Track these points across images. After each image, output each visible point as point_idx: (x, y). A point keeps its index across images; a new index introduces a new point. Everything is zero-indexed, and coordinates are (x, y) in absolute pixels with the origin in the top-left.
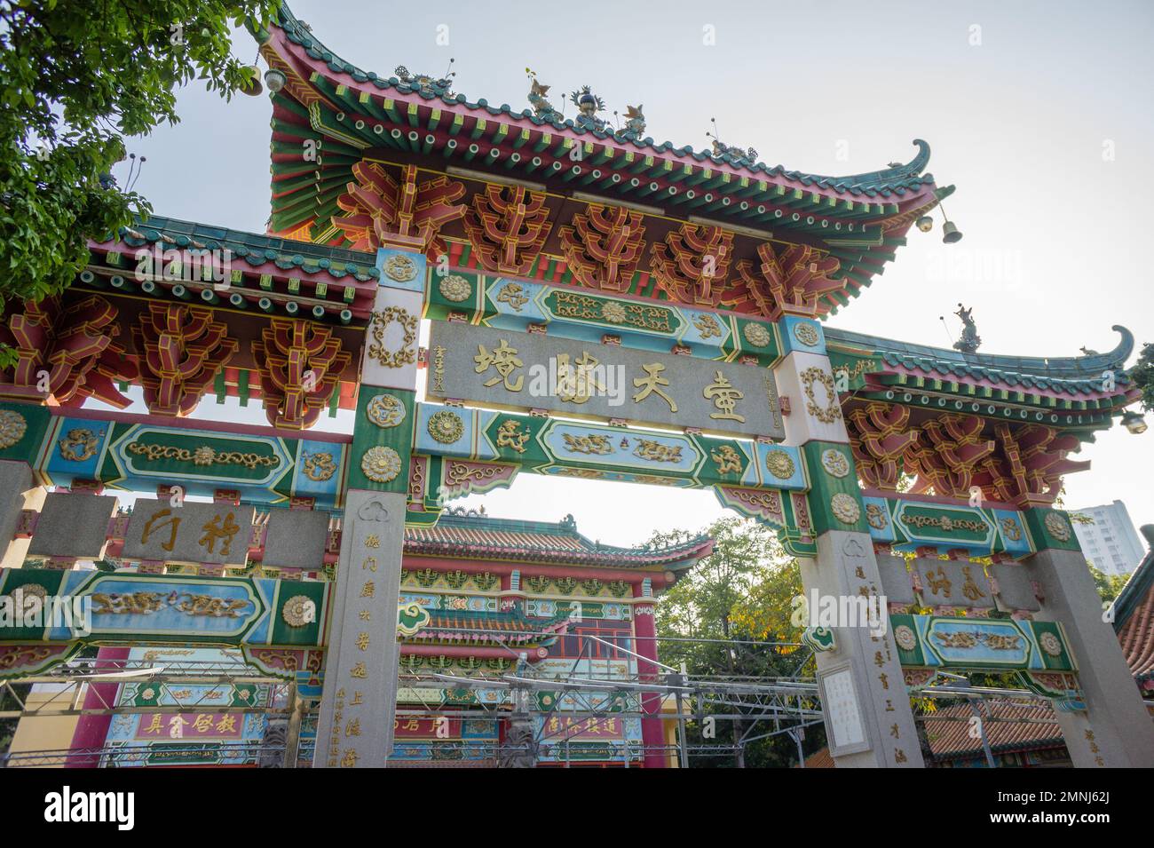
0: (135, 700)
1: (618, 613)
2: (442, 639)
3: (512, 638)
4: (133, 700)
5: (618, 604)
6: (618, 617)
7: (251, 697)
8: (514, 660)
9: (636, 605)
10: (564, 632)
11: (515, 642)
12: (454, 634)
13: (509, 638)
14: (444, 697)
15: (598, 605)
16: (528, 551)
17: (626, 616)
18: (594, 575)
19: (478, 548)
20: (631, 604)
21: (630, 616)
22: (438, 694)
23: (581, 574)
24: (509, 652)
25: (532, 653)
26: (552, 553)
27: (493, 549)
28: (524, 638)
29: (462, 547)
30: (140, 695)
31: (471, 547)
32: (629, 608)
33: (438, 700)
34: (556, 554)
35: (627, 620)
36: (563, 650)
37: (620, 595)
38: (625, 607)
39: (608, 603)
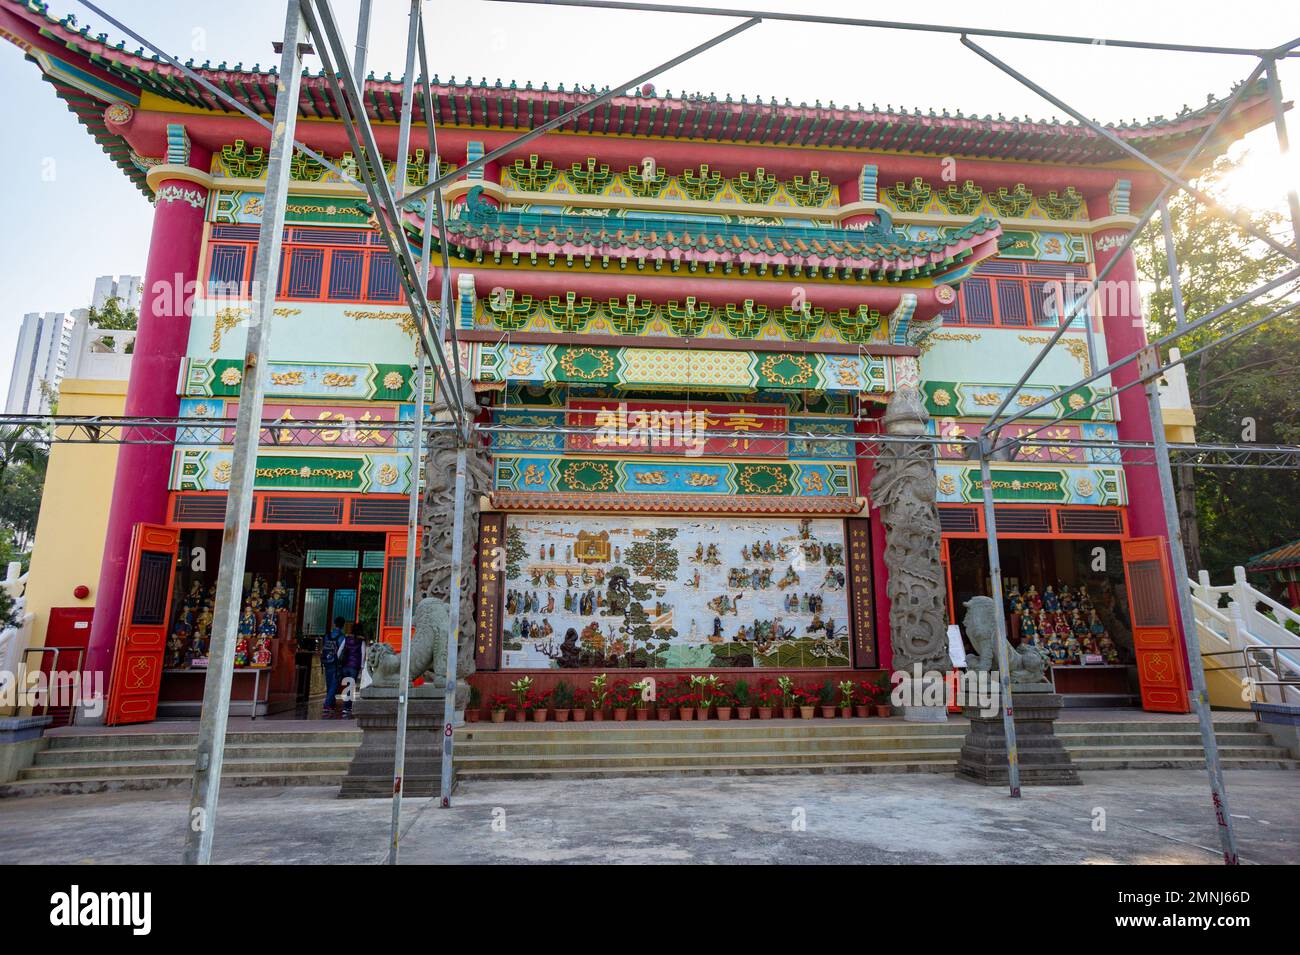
0: (211, 384)
1: (1062, 249)
2: (747, 265)
3: (886, 265)
4: (207, 386)
5: (1060, 232)
6: (1064, 256)
7: (405, 384)
8: (885, 310)
9: (1096, 236)
10: (992, 249)
11: (890, 275)
12: (771, 255)
13: (881, 263)
14: (757, 378)
15: (1025, 234)
16: (896, 120)
17: (1078, 254)
18: (1018, 174)
19: (800, 113)
20: (1087, 233)
21: (1086, 254)
22: (744, 371)
23: (994, 173)
24: (879, 293)
25: (926, 296)
26: (944, 123)
27: (828, 116)
28: (910, 265)
29: (767, 111)
30: (217, 379)
31: (786, 113)
32: (1083, 240)
33: (746, 382)
34: (952, 124)
35: (1081, 262)
36: (964, 314)
37: (1067, 216)
38: (1076, 239)
39: (1044, 231)
